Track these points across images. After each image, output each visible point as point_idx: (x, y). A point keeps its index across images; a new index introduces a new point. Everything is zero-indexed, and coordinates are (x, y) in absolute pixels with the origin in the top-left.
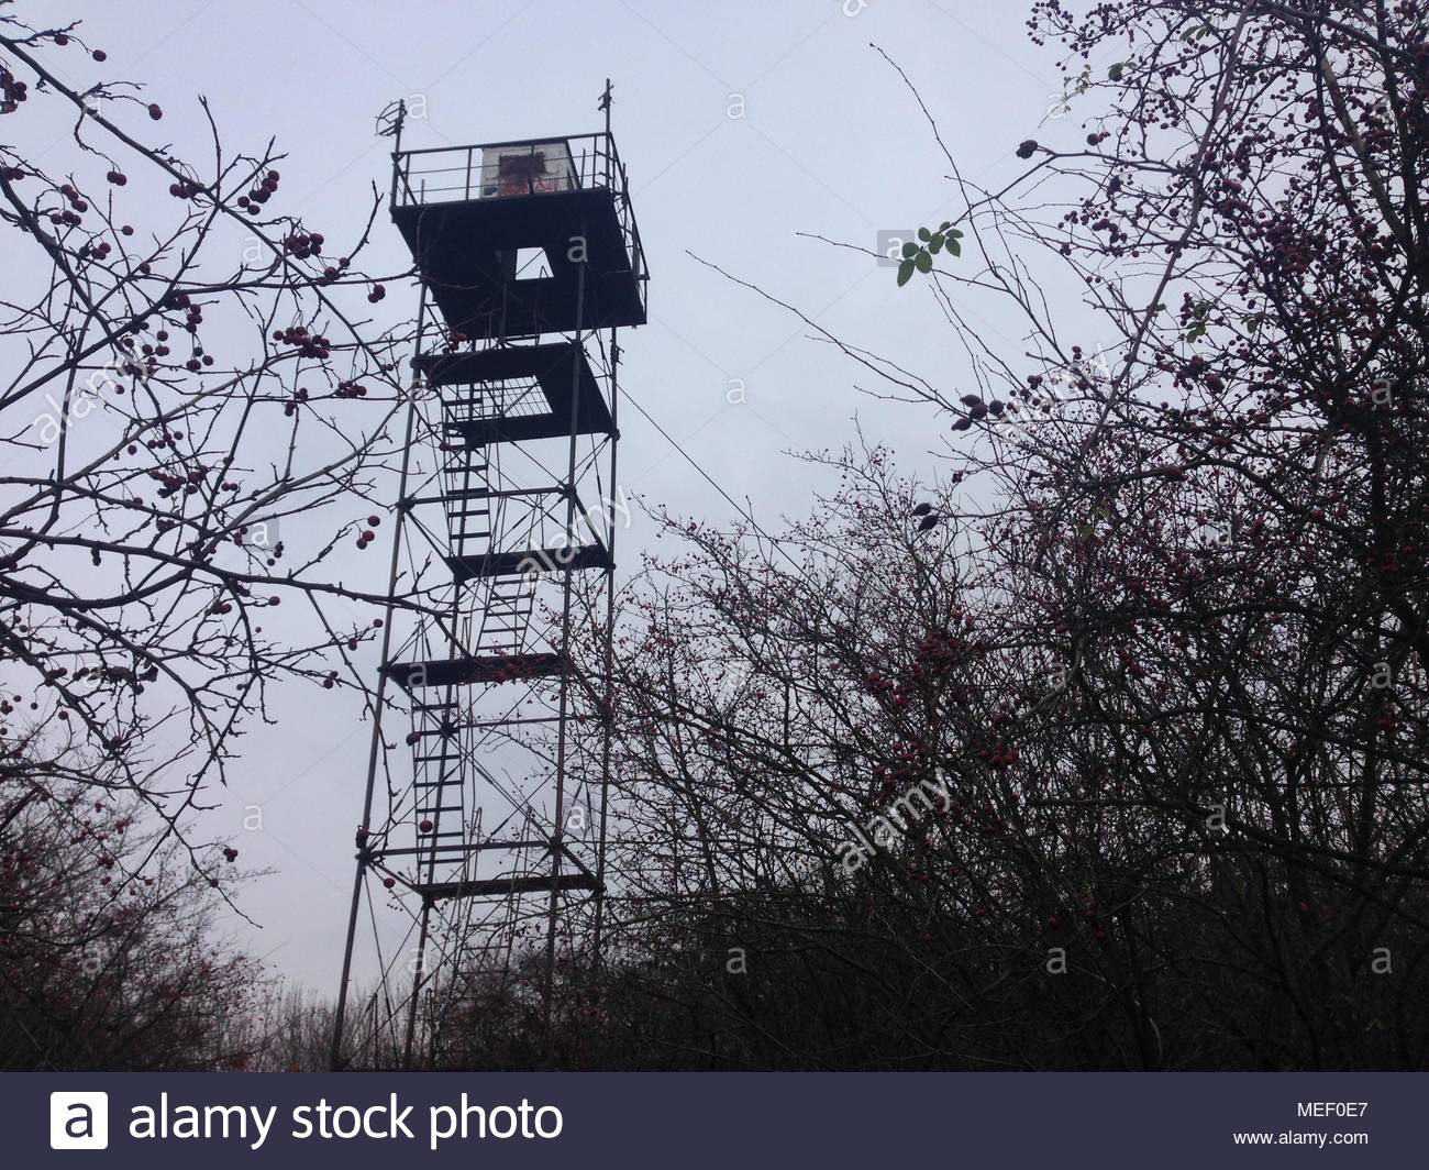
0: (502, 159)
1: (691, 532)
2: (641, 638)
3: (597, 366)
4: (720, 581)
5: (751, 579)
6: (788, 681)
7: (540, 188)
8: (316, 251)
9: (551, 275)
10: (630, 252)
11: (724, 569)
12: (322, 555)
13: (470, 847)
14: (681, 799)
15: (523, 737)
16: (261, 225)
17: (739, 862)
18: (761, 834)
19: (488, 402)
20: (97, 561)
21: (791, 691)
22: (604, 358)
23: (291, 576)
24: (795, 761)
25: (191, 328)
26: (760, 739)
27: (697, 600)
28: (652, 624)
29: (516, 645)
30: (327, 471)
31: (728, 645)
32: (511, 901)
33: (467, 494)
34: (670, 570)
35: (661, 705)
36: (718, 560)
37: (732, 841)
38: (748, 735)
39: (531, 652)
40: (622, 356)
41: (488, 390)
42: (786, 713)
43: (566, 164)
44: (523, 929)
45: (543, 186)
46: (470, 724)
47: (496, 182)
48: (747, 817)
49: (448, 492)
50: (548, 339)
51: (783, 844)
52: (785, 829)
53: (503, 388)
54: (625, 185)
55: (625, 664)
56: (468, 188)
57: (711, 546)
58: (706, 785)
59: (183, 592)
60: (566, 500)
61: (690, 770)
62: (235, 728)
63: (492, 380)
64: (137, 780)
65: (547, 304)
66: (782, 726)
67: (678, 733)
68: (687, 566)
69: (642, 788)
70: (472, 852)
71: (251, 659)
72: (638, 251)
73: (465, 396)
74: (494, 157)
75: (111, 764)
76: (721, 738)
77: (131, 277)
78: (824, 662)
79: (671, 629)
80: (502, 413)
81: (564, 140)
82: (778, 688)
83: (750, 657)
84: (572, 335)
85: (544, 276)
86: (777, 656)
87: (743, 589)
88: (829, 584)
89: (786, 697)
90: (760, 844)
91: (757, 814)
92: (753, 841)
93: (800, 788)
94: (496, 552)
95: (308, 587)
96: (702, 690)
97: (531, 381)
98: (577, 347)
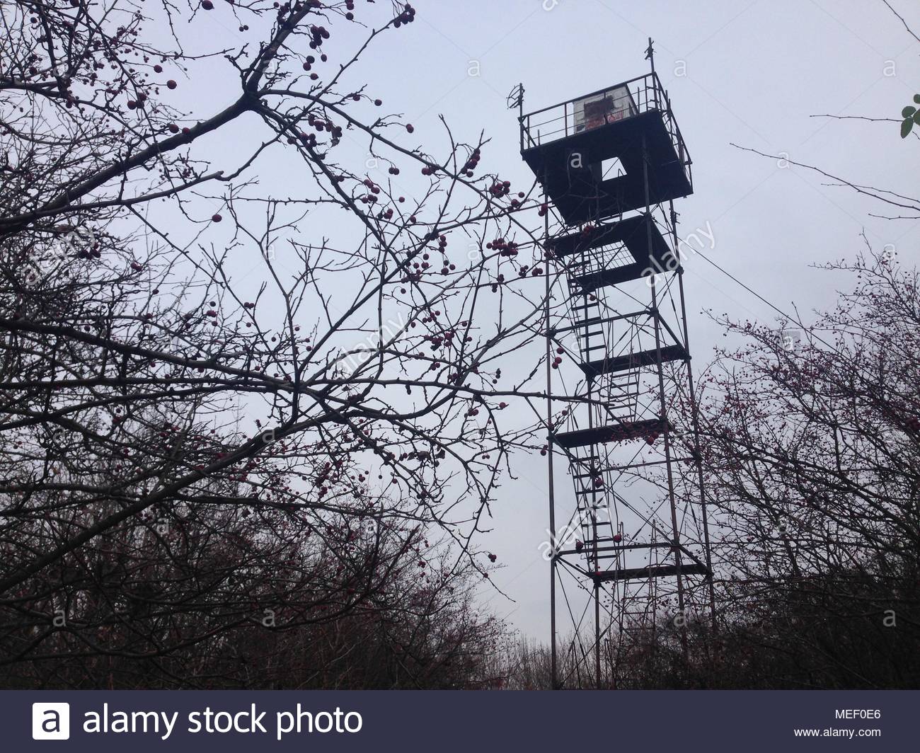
0: (585, 106)
1: (748, 329)
2: (720, 405)
3: (662, 227)
4: (774, 360)
5: (797, 357)
6: (834, 425)
7: (612, 119)
8: (507, 191)
9: (625, 173)
10: (676, 148)
11: (775, 352)
12: (532, 375)
13: (619, 548)
14: (764, 512)
15: (649, 476)
16: (473, 182)
17: (815, 555)
18: (829, 535)
19: (594, 262)
20: (409, 392)
21: (838, 432)
22: (666, 221)
23: (515, 390)
24: (849, 482)
25: (442, 250)
26: (819, 468)
27: (758, 375)
28: (727, 394)
29: (631, 416)
30: (522, 323)
31: (785, 405)
32: (651, 582)
33: (588, 322)
34: (735, 357)
35: (742, 449)
36: (770, 347)
37: (807, 540)
38: (809, 465)
39: (641, 419)
40: (678, 219)
41: (593, 254)
42: (836, 448)
43: (627, 99)
44: (667, 601)
45: (614, 117)
46: (609, 469)
47: (584, 121)
48: (816, 523)
49: (576, 323)
50: (627, 215)
51: (846, 540)
52: (846, 531)
53: (602, 252)
54: (668, 105)
55: (711, 423)
56: (566, 129)
57: (764, 338)
58: (781, 502)
59: (452, 405)
60: (652, 318)
61: (768, 492)
62: (495, 483)
63: (595, 247)
64: (438, 516)
65: (625, 192)
66: (835, 458)
67: (755, 467)
68: (748, 353)
69: (734, 506)
70: (621, 551)
71: (498, 441)
72: (682, 146)
73: (579, 260)
74: (581, 106)
75: (422, 508)
76: (790, 469)
77: (405, 226)
78: (860, 410)
79: (741, 397)
80: (604, 268)
81: (624, 85)
82: (828, 431)
83: (803, 412)
84: (644, 210)
85: (621, 175)
86: (823, 409)
87: (792, 364)
88: (858, 355)
89: (835, 437)
90: (828, 541)
91: (823, 520)
92: (822, 539)
93: (853, 501)
94: (611, 357)
95: (526, 396)
96: (770, 437)
97: (620, 244)
98: (648, 217)
